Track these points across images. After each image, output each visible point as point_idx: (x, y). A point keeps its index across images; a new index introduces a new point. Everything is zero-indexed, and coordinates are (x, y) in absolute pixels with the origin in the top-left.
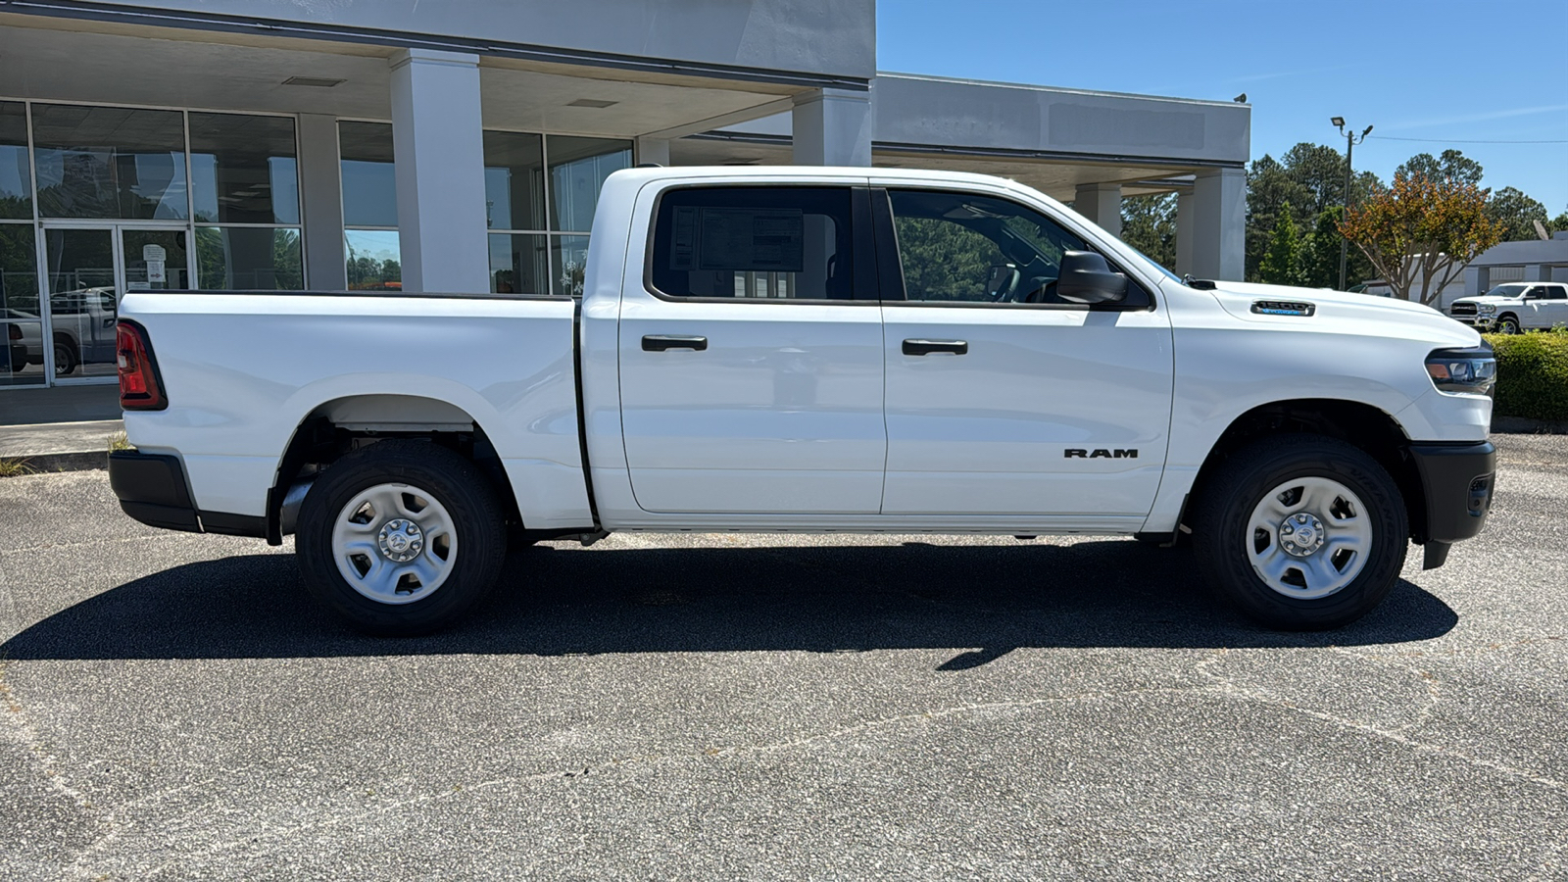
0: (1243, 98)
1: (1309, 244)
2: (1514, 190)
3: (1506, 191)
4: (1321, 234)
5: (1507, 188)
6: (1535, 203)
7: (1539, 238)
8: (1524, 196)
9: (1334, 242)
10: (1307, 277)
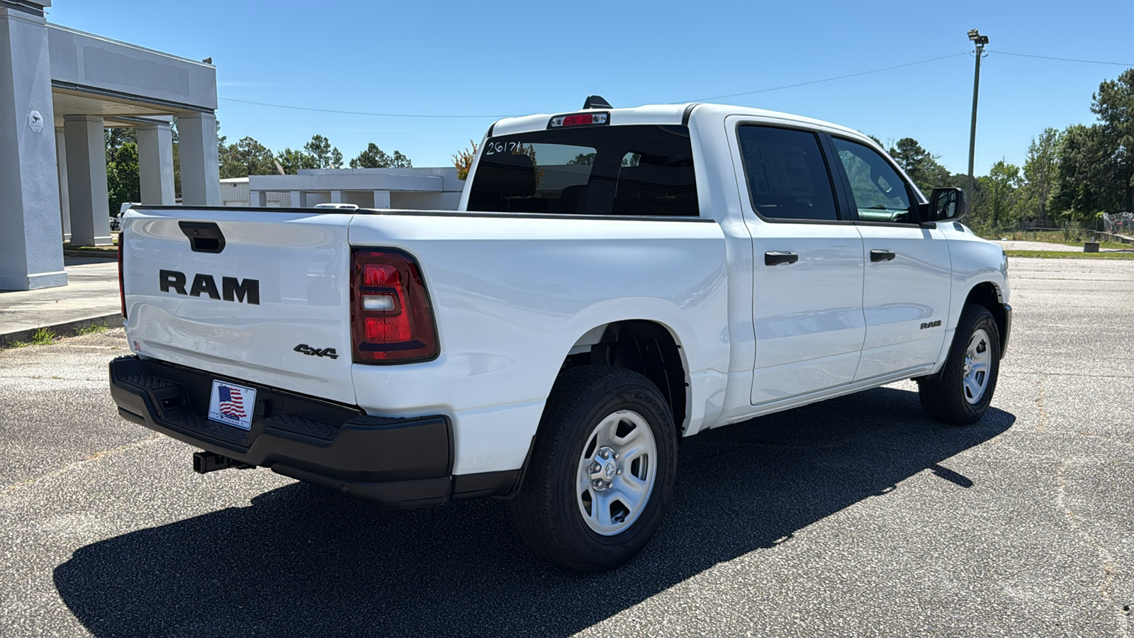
0: (209, 61)
1: (112, 170)
2: (251, 139)
3: (246, 139)
4: (121, 163)
5: (247, 137)
6: (265, 149)
7: (280, 174)
8: (258, 144)
9: (132, 170)
10: (114, 195)
